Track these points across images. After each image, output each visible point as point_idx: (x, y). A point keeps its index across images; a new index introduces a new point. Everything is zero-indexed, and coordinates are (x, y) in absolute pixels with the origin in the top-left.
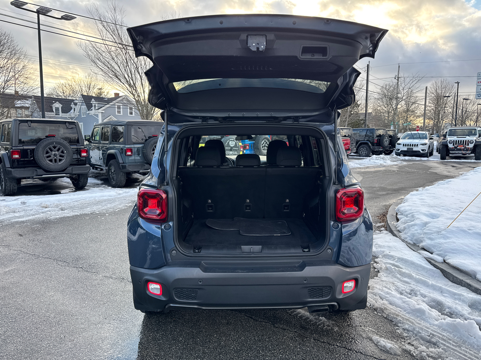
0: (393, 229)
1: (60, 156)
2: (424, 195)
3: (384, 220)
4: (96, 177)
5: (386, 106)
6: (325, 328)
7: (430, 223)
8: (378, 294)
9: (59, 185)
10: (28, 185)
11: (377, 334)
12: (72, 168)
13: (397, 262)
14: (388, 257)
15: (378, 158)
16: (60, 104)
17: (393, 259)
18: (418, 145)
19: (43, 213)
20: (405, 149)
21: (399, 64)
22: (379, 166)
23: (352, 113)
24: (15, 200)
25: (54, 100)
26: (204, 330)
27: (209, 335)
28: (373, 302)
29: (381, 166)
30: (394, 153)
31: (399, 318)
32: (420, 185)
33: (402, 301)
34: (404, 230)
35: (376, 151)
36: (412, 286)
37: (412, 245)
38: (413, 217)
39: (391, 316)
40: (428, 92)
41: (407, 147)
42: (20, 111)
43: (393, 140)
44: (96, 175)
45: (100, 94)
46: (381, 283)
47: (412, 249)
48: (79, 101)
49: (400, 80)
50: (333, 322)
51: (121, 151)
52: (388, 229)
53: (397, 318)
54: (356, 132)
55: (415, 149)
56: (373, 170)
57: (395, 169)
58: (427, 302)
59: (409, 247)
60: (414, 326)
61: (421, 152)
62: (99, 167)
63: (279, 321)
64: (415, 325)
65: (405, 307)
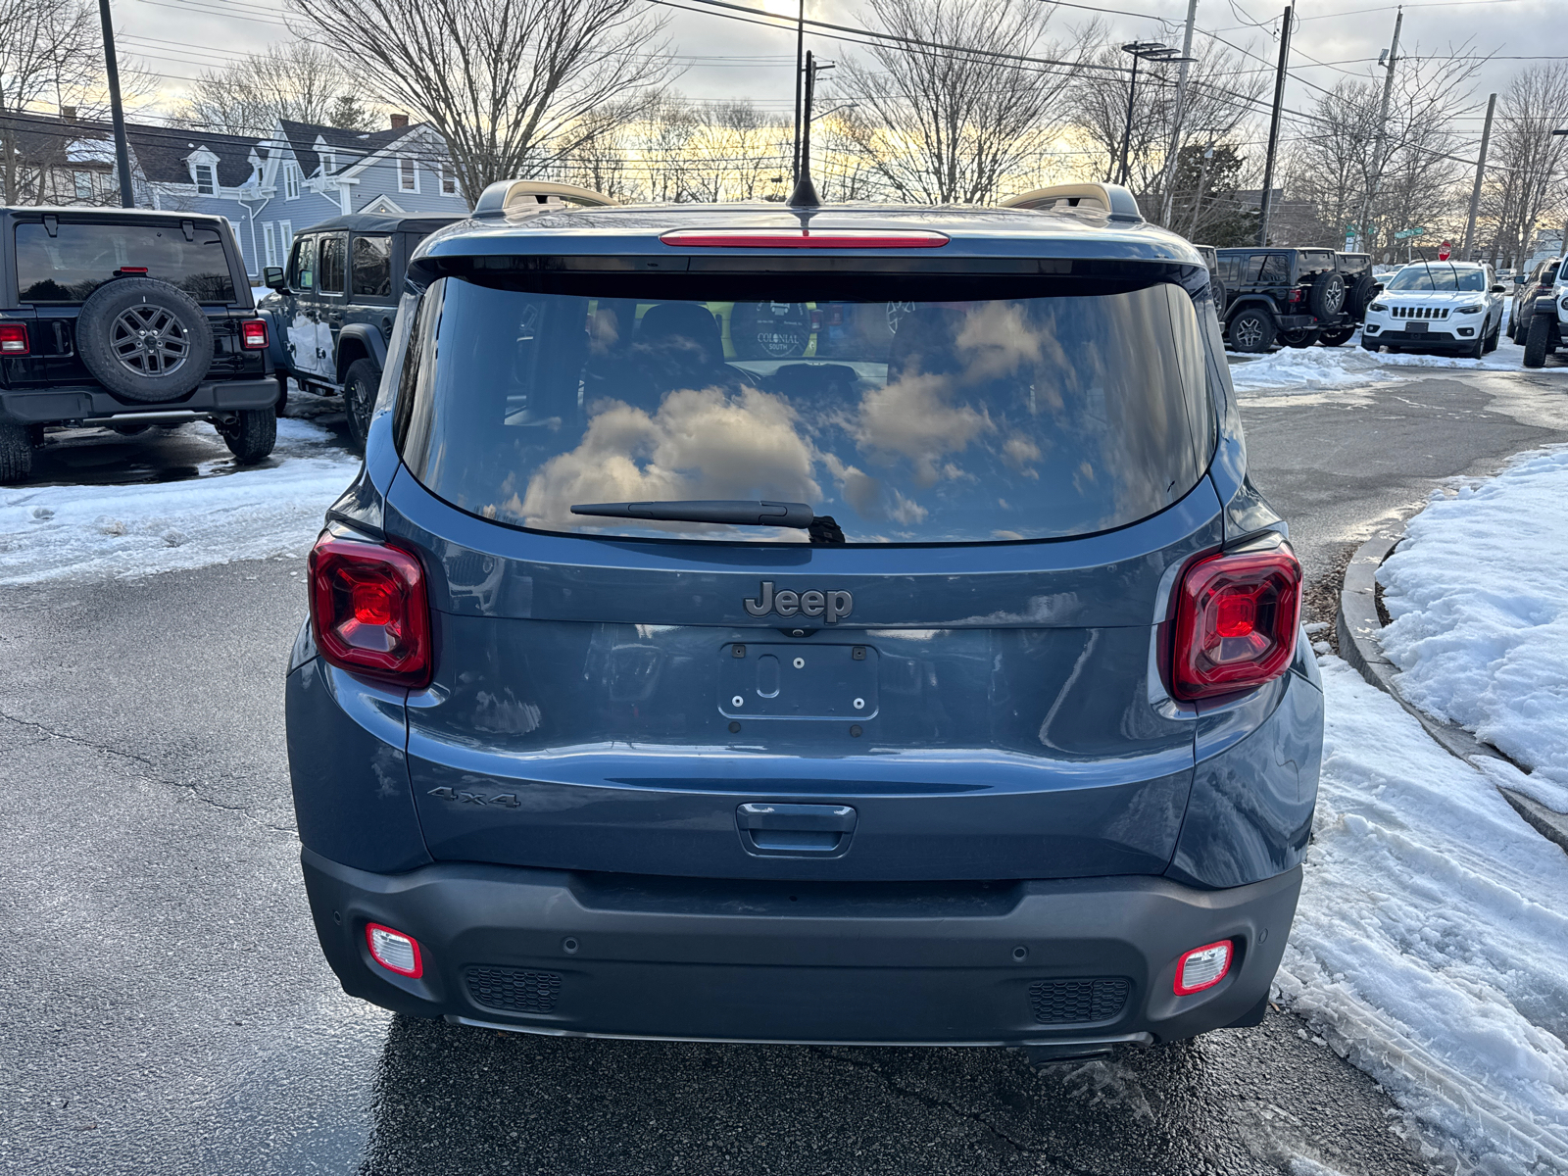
0: (1368, 655)
1: (169, 346)
2: (1487, 515)
3: (1325, 607)
4: (311, 416)
5: (1333, 166)
6: (1097, 1100)
7: (1522, 643)
8: (1313, 949)
9: (184, 446)
10: (81, 443)
11: (1311, 1144)
12: (215, 390)
13: (1382, 797)
14: (1346, 773)
15: (1299, 360)
16: (211, 154)
17: (1366, 784)
18: (1449, 313)
19: (102, 553)
20: (1399, 325)
21: (1400, 7)
22: (1305, 388)
23: (1214, 189)
24: (15, 503)
25: (191, 141)
26: (610, 1094)
27: (626, 1117)
28: (1291, 983)
29: (1312, 388)
30: (1355, 341)
31: (1402, 1071)
32: (1454, 467)
33: (1415, 988)
34: (1411, 663)
35: (1293, 332)
36: (1449, 912)
37: (1445, 727)
38: (1450, 613)
39: (1370, 1056)
40: (1496, 114)
41: (1406, 317)
42: (83, 179)
43: (1359, 293)
44: (316, 410)
45: (351, 116)
46: (1324, 892)
47: (1444, 746)
48: (275, 144)
49: (1399, 65)
50: (1131, 1075)
51: (384, 329)
52: (1344, 648)
53: (1392, 1069)
54: (1227, 260)
55: (1435, 326)
56: (1282, 402)
57: (1360, 399)
58: (1512, 989)
59: (1432, 736)
60: (1467, 1114)
61: (1458, 337)
62: (319, 382)
63: (912, 1059)
64: (1470, 1110)
65: (1428, 1020)
